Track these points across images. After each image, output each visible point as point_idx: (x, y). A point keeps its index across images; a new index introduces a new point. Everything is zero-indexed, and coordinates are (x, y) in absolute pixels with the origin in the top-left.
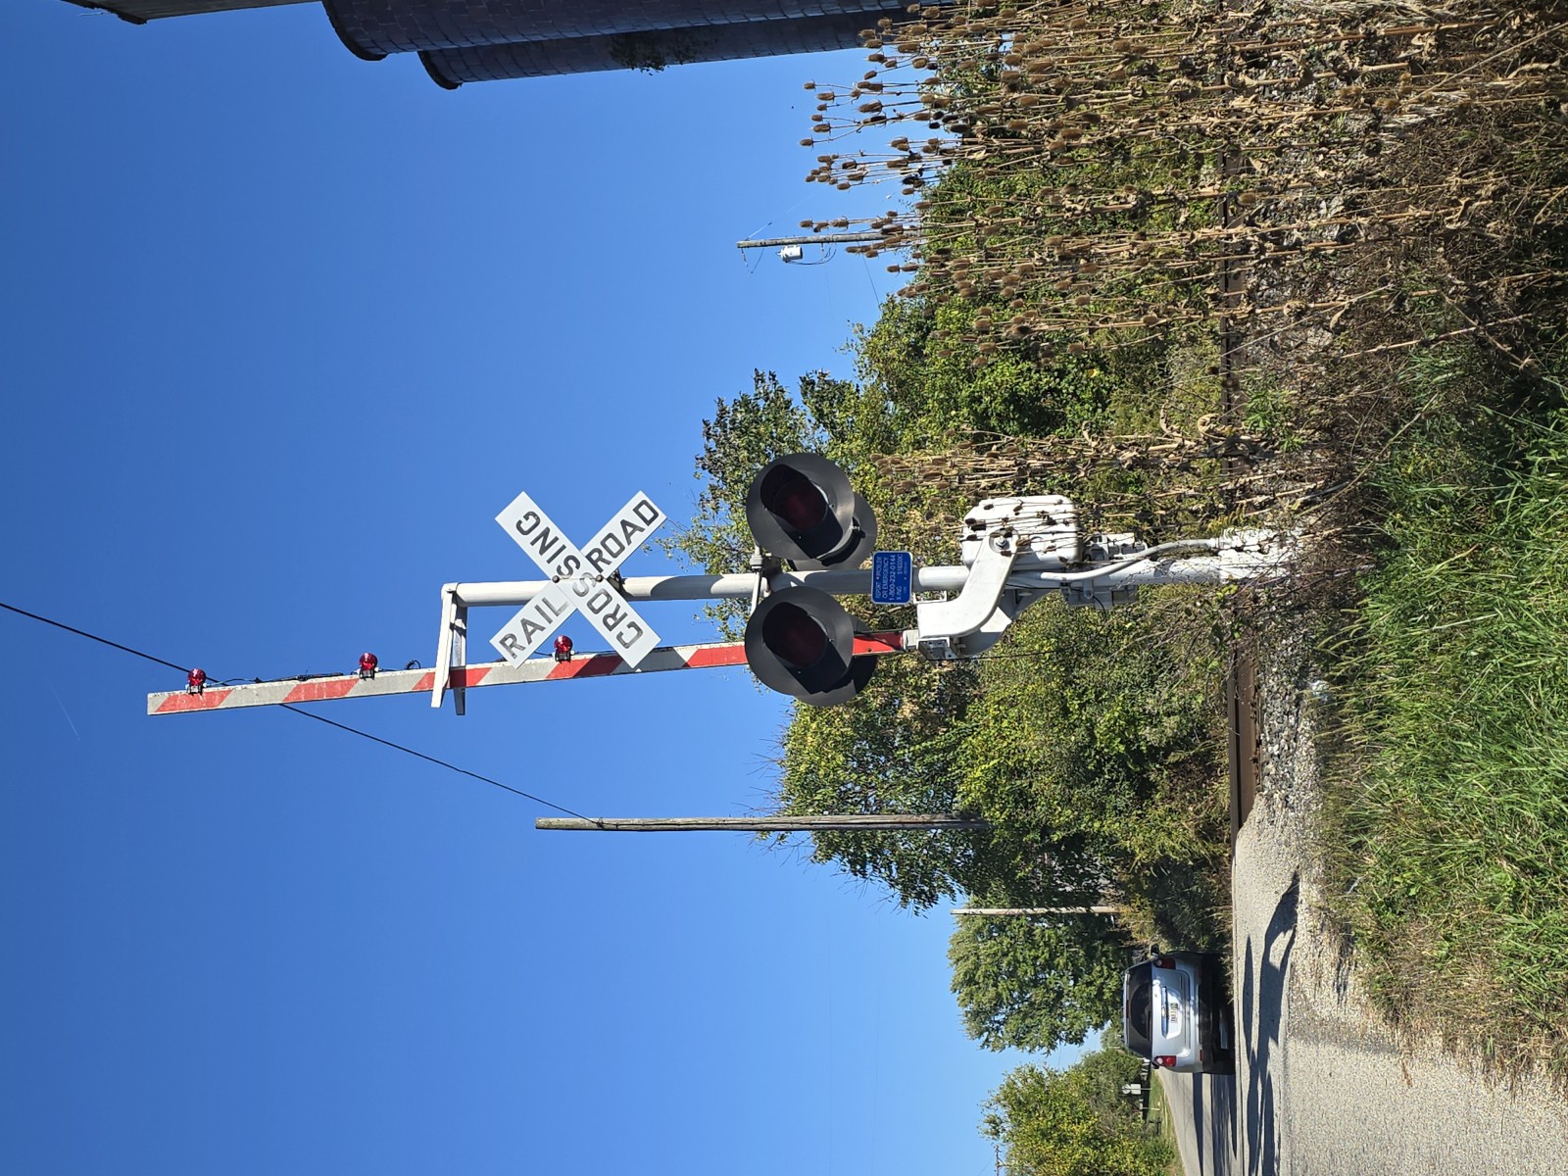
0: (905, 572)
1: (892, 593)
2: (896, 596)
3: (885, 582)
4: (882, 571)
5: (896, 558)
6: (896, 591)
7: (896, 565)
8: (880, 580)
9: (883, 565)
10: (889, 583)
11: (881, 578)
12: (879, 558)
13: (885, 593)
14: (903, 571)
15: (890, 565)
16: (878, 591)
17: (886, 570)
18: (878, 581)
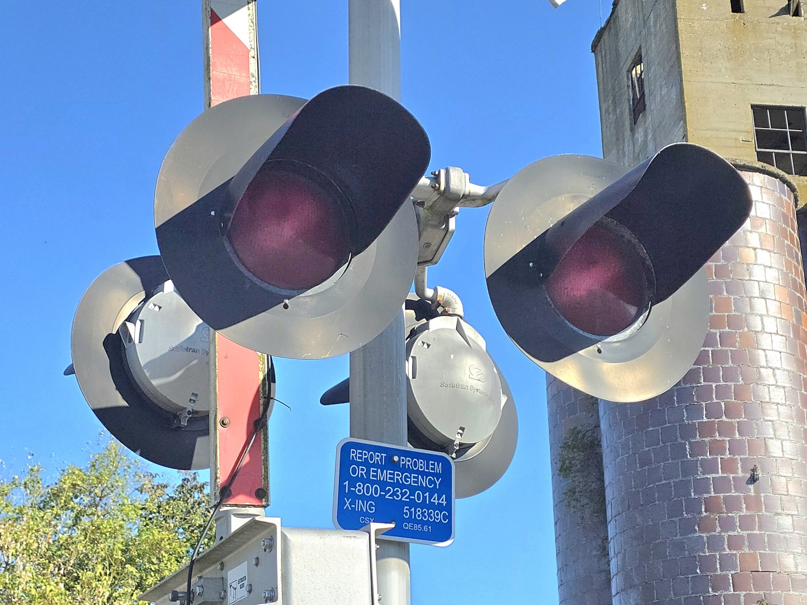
0: (409, 526)
1: (360, 488)
2: (354, 496)
3: (385, 475)
4: (412, 471)
5: (440, 507)
6: (363, 498)
7: (423, 505)
8: (390, 464)
9: (423, 474)
10: (383, 484)
11: (395, 466)
12: (439, 469)
13: (361, 471)
14: (409, 520)
15: (424, 490)
16: (366, 455)
17: (411, 481)
18: (389, 459)
